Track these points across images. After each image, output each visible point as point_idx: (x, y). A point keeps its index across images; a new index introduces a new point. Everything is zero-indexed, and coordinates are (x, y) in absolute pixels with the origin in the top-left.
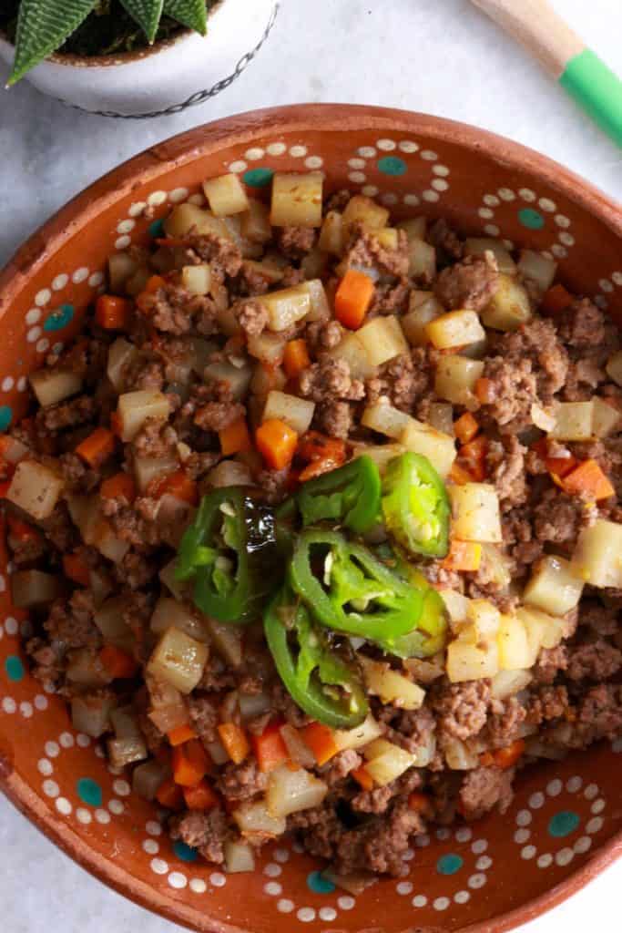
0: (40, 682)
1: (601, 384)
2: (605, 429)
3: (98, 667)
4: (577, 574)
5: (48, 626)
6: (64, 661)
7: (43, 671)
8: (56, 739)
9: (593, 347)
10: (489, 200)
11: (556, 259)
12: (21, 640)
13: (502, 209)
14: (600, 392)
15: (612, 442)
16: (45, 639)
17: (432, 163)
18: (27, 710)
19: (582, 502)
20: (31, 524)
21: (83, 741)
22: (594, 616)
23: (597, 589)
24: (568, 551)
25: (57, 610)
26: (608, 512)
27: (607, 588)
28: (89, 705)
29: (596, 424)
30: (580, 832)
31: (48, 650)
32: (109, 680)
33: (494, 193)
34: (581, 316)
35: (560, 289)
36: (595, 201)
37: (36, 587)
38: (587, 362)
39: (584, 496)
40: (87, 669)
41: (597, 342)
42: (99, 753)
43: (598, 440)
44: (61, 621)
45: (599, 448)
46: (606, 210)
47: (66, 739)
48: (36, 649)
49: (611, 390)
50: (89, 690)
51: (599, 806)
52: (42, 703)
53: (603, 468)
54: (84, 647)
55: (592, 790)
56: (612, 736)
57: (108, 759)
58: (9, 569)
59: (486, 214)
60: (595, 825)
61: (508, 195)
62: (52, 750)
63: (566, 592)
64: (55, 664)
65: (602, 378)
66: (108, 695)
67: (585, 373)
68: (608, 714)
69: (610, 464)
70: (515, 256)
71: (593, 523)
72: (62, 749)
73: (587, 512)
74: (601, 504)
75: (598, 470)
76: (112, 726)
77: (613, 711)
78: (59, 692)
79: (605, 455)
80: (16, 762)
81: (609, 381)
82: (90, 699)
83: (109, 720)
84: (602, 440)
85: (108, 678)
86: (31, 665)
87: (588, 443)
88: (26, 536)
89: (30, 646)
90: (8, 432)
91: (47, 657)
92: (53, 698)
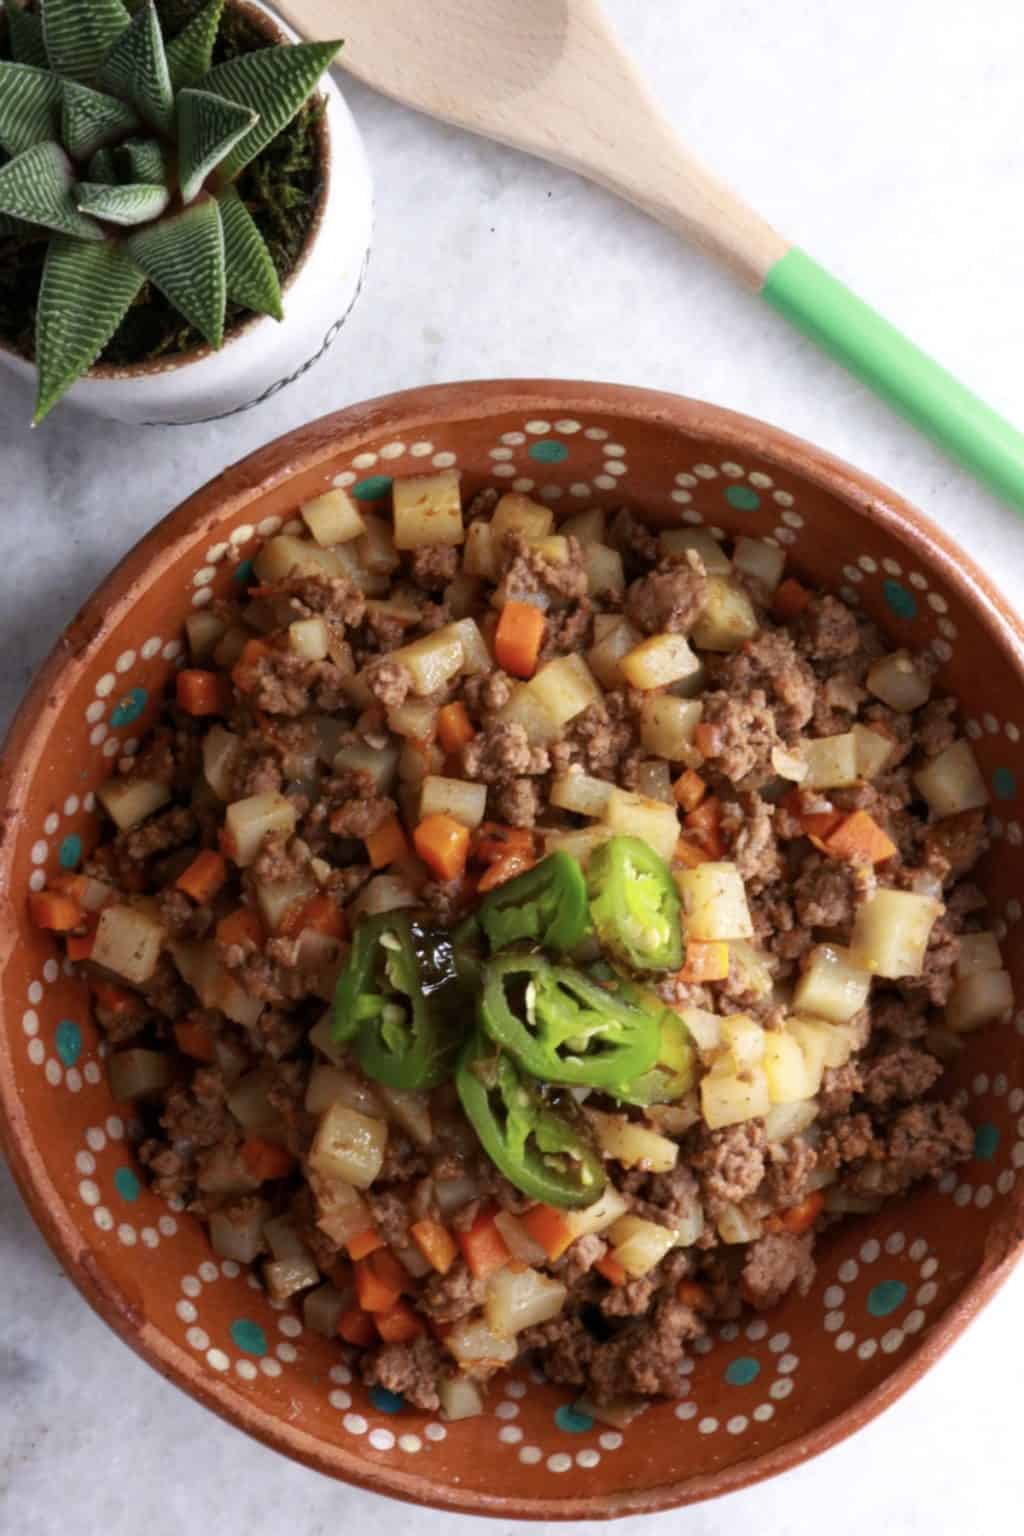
0: (163, 1199)
1: (862, 706)
2: (874, 767)
3: (240, 1167)
4: (861, 964)
5: (166, 1122)
6: (192, 1166)
7: (166, 1183)
8: (195, 1273)
9: (846, 657)
10: (683, 479)
11: (783, 546)
12: (132, 1146)
13: (702, 489)
14: (862, 718)
15: (887, 781)
16: (164, 1141)
17: (603, 443)
18: (150, 1238)
19: (854, 870)
20: (125, 988)
21: (230, 1271)
22: (892, 1016)
23: (888, 981)
24: (844, 936)
25: (176, 1100)
26: (891, 877)
27: (902, 979)
28: (236, 1221)
29: (861, 761)
30: (909, 1306)
31: (169, 1154)
32: (257, 1184)
33: (690, 471)
34: (823, 621)
35: (791, 586)
36: (821, 471)
37: (143, 1071)
38: (841, 679)
39: (855, 861)
40: (225, 1173)
41: (850, 651)
42: (253, 1283)
43: (865, 783)
44: (185, 1112)
45: (869, 794)
46: (838, 481)
47: (208, 1271)
48: (153, 1155)
49: (877, 712)
50: (230, 1200)
51: (930, 1267)
52: (169, 1226)
53: (876, 818)
54: (218, 1143)
55: (918, 1248)
56: (935, 1171)
57: (267, 1289)
58: (102, 1051)
59: (681, 497)
60: (928, 1293)
61: (707, 472)
62: (192, 1287)
63: (848, 992)
64: (181, 1171)
65: (863, 697)
66: (257, 1203)
67: (837, 696)
68: (926, 1143)
69: (886, 812)
70: (728, 548)
71: (871, 896)
72: (205, 1285)
73: (862, 882)
74: (881, 868)
75: (871, 824)
76: (267, 1244)
77: (932, 1138)
78: (190, 1208)
79: (879, 801)
80: (148, 1309)
81: (874, 700)
82: (235, 1212)
83: (263, 1237)
84: (872, 782)
85: (255, 1182)
86: (148, 1177)
87: (854, 789)
88: (120, 1006)
89: (144, 1151)
90: (79, 870)
91: (169, 1164)
92: (183, 1217)
